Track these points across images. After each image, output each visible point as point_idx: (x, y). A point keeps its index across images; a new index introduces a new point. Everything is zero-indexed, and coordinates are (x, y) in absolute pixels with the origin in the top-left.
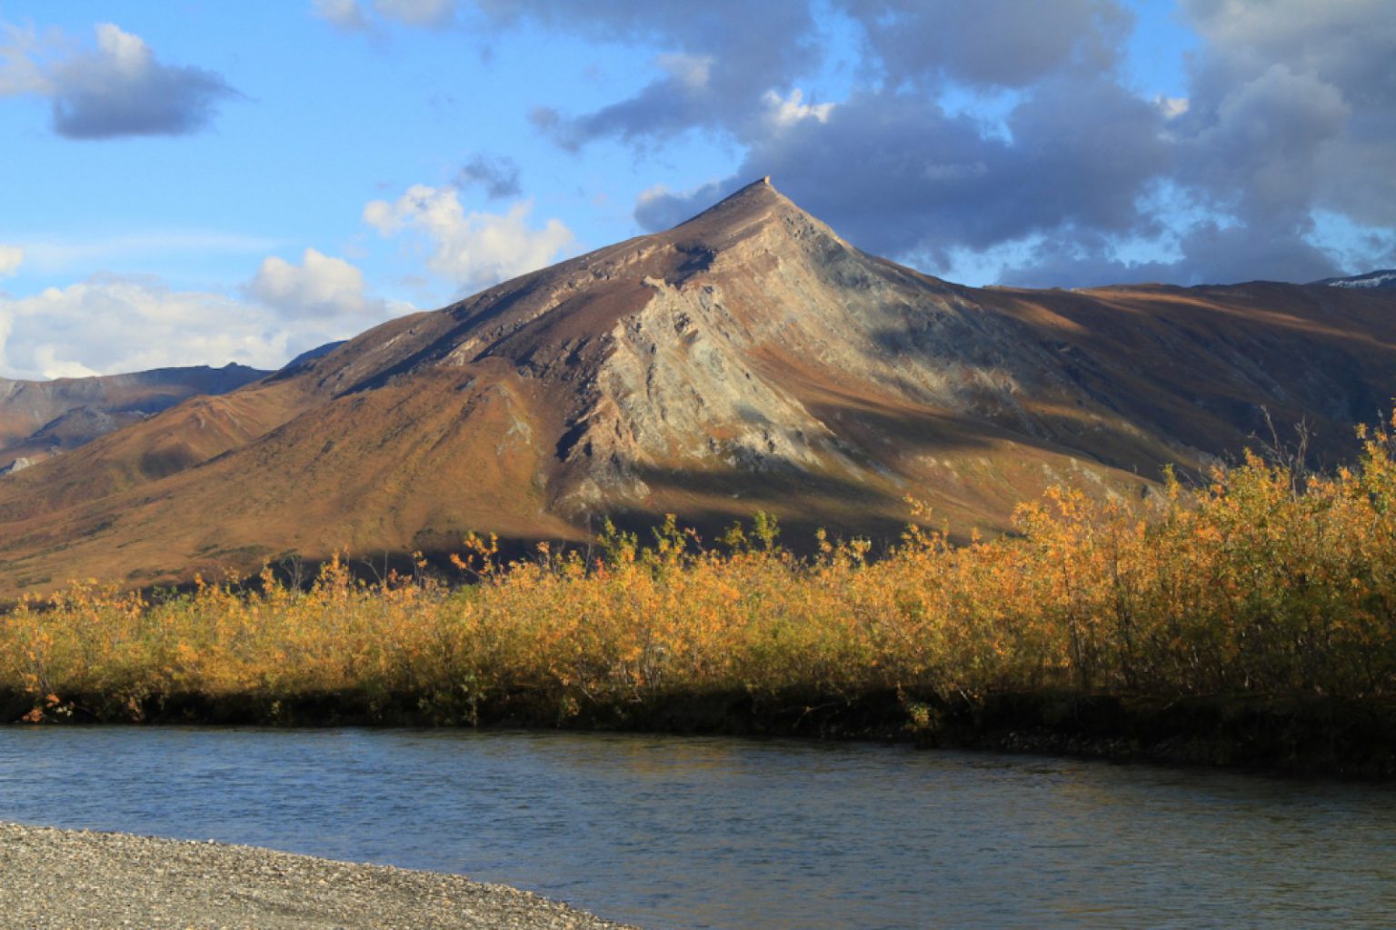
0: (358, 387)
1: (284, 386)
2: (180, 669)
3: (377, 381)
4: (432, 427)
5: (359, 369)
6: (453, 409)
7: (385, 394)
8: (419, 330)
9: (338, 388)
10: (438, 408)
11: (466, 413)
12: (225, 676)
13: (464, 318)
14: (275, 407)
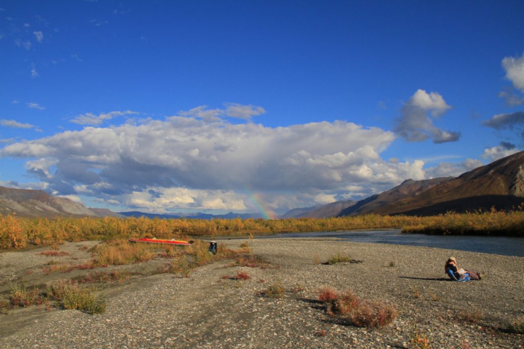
0: (472, 179)
1: (459, 180)
2: (469, 226)
3: (475, 178)
4: (486, 185)
5: (472, 176)
6: (490, 181)
7: (477, 180)
8: (483, 169)
9: (469, 179)
10: (487, 182)
11: (492, 183)
12: (478, 227)
13: (491, 166)
14: (458, 183)
